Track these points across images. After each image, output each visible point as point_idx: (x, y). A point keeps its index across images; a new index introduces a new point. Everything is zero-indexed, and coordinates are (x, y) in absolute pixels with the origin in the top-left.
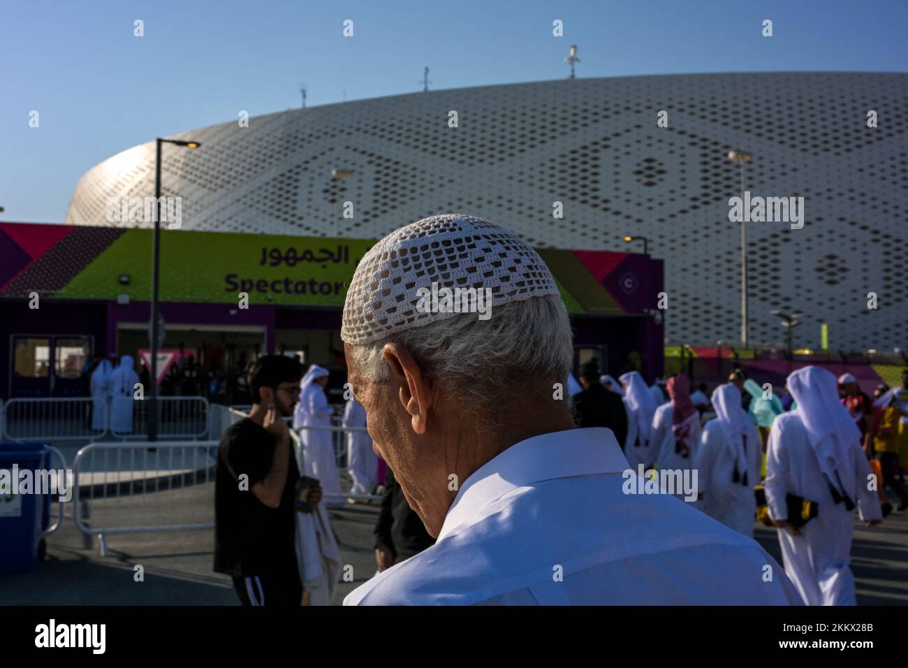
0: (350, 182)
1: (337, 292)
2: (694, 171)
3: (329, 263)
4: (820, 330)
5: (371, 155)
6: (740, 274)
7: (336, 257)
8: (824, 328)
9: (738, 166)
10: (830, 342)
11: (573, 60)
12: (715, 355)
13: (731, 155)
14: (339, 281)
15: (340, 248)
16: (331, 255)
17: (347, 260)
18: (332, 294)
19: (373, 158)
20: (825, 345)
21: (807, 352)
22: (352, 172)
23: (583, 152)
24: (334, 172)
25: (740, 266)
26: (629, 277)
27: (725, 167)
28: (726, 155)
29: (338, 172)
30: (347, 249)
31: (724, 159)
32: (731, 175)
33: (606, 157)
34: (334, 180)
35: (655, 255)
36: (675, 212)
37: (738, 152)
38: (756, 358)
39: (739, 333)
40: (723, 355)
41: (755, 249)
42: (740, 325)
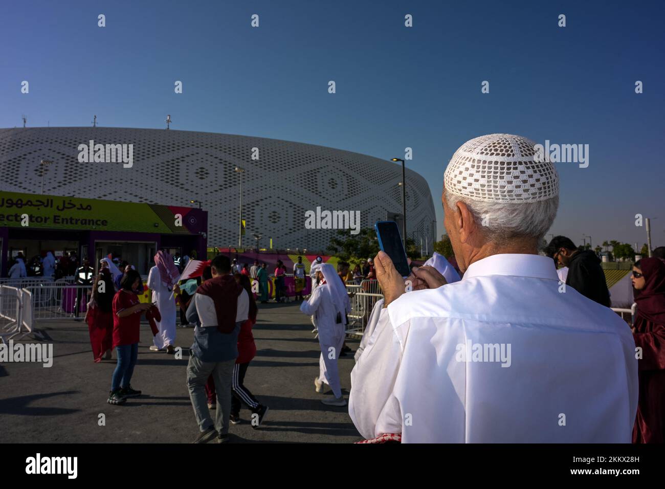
0: (51, 167)
1: (45, 222)
2: (221, 174)
3: (42, 208)
4: (270, 241)
5: (63, 154)
6: (239, 218)
7: (46, 204)
8: (271, 240)
9: (239, 174)
10: (273, 246)
11: (168, 121)
12: (228, 251)
13: (236, 169)
14: (47, 216)
15: (48, 200)
16: (43, 203)
17: (52, 206)
18: (43, 222)
19: (64, 156)
20: (271, 247)
21: (264, 250)
22: (52, 162)
23: (172, 162)
24: (42, 161)
25: (239, 214)
26: (192, 218)
27: (234, 173)
28: (234, 169)
29: (44, 161)
30: (52, 201)
31: (233, 170)
32: (236, 177)
33: (183, 165)
34: (42, 165)
35: (204, 209)
36: (212, 191)
37: (239, 167)
38: (245, 252)
39: (238, 242)
40: (231, 251)
41: (245, 208)
42: (238, 238)
